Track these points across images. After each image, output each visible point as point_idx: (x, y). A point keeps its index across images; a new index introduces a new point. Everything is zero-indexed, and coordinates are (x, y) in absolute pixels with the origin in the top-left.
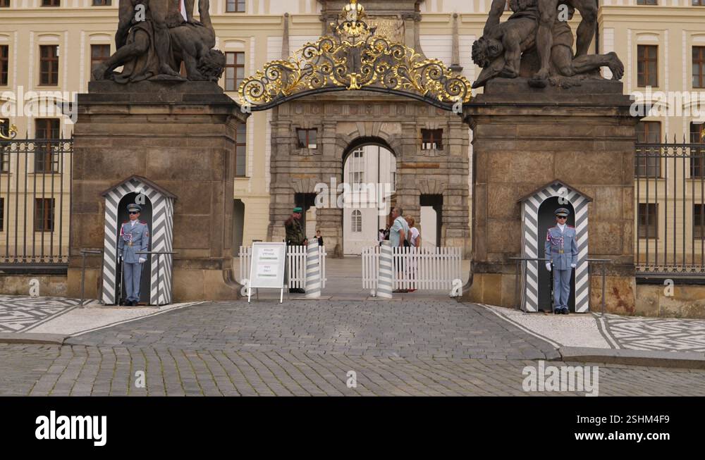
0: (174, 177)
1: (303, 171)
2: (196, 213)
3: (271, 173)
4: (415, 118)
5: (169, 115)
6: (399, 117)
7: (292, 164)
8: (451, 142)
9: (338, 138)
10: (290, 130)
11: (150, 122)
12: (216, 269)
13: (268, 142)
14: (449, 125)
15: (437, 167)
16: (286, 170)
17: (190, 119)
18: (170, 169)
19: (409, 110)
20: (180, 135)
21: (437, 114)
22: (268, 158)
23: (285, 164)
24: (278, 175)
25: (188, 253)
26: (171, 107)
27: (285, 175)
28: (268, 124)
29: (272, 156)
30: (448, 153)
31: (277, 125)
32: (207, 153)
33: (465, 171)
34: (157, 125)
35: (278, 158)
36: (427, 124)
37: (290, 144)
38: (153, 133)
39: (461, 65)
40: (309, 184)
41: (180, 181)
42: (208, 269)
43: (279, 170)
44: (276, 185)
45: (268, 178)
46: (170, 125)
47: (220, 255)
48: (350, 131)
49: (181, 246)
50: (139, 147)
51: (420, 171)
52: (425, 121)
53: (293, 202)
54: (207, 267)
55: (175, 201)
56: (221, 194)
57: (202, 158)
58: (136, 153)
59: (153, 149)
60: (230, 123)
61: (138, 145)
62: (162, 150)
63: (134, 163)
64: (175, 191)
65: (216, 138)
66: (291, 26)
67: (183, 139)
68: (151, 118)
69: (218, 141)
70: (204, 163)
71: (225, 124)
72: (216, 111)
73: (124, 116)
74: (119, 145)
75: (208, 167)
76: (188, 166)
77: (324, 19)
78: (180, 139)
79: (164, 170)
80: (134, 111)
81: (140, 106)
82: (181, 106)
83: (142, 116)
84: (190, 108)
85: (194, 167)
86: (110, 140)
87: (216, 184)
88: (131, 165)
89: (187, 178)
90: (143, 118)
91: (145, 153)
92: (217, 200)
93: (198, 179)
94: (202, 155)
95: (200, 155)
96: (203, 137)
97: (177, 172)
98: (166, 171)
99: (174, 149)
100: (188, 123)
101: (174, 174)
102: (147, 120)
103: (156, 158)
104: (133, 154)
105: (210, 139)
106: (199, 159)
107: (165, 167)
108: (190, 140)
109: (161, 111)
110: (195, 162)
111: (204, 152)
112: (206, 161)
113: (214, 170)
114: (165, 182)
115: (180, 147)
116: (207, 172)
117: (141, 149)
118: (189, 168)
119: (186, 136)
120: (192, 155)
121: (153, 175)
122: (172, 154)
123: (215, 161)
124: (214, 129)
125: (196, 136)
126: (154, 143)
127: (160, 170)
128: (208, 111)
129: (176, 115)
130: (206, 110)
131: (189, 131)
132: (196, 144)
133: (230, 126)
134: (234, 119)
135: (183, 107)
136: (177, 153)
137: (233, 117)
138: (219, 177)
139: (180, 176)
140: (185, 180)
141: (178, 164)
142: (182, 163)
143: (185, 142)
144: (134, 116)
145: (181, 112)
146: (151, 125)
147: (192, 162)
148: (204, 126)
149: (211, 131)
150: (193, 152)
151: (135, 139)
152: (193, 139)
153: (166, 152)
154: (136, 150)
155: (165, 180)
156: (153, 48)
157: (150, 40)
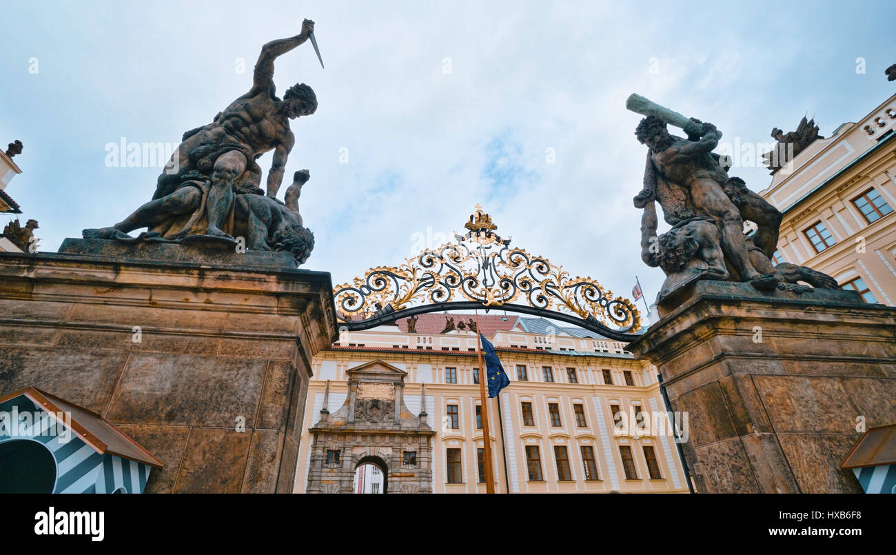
0: (171, 417)
1: (329, 479)
3: (309, 480)
4: (400, 444)
5: (195, 290)
6: (391, 444)
7: (323, 474)
8: (422, 459)
9: (353, 457)
10: (324, 451)
11: (153, 304)
13: (309, 459)
14: (420, 449)
15: (413, 476)
16: (318, 478)
17: (237, 301)
18: (168, 400)
19: (397, 440)
20: (208, 331)
21: (413, 442)
22: (307, 470)
23: (318, 474)
24: (313, 482)
26: (202, 274)
27: (317, 482)
28: (310, 447)
29: (310, 469)
30: (420, 467)
31: (316, 447)
32: (255, 369)
33: (430, 479)
34: (167, 311)
35: (313, 469)
36: (407, 448)
37: (322, 460)
38: (153, 325)
39: (427, 413)
40: (332, 488)
41: (182, 427)
43: (315, 478)
44: (310, 489)
45: (306, 484)
46: (194, 313)
48: (360, 452)
50: (113, 351)
51: (403, 479)
52: (406, 446)
55: (157, 475)
56: (272, 461)
57: (244, 377)
58: (104, 361)
59: (144, 355)
60: (308, 327)
61: (114, 346)
62: (162, 359)
63: (91, 381)
64: (164, 451)
65: (280, 341)
66: (330, 387)
67: (212, 339)
68: (159, 297)
69: (282, 347)
70: (246, 389)
71: (301, 318)
72: (289, 287)
73: (105, 289)
74: (69, 344)
75: (252, 396)
76: (209, 395)
77: (350, 384)
78: (207, 338)
79: (153, 401)
80: (126, 277)
81: (140, 269)
82: (223, 273)
83: (142, 290)
84: (240, 279)
85: (222, 395)
86: (59, 334)
87: (265, 435)
88: (80, 385)
89: (201, 420)
90: (143, 296)
91: (123, 363)
92: (260, 475)
93: (226, 422)
94: (245, 373)
95: (241, 372)
96: (253, 338)
97: (180, 406)
98: (157, 403)
99: (187, 359)
100: (230, 312)
101: (172, 410)
102: (150, 300)
103: (144, 375)
104: (95, 364)
105: (268, 342)
106: (237, 380)
107: (157, 393)
108: (227, 343)
109: (180, 280)
110: (226, 387)
111: (250, 365)
112: (251, 384)
113: (265, 404)
114: (145, 427)
115: (202, 355)
116: (249, 409)
117: (117, 355)
118: (211, 398)
119: (221, 334)
120: (224, 370)
121: (123, 410)
122: (182, 368)
123: (271, 385)
124: (279, 325)
125: (240, 335)
126: (151, 344)
127: (144, 399)
128: (274, 287)
129: (209, 291)
130: (270, 284)
131: (229, 325)
132: (237, 351)
133: (308, 335)
134: (317, 324)
135: (227, 276)
136: (193, 365)
137: (317, 315)
138: (274, 421)
139: (186, 415)
140: (194, 423)
141: (189, 388)
142: (198, 386)
143: (215, 346)
144: (125, 290)
145: (220, 285)
146: (156, 313)
147: (220, 386)
148: (260, 320)
149: (273, 328)
150: (228, 366)
151: (112, 334)
152: (233, 341)
153: (169, 364)
154: (104, 355)
155: (147, 423)
156: (202, 209)
157: (201, 197)
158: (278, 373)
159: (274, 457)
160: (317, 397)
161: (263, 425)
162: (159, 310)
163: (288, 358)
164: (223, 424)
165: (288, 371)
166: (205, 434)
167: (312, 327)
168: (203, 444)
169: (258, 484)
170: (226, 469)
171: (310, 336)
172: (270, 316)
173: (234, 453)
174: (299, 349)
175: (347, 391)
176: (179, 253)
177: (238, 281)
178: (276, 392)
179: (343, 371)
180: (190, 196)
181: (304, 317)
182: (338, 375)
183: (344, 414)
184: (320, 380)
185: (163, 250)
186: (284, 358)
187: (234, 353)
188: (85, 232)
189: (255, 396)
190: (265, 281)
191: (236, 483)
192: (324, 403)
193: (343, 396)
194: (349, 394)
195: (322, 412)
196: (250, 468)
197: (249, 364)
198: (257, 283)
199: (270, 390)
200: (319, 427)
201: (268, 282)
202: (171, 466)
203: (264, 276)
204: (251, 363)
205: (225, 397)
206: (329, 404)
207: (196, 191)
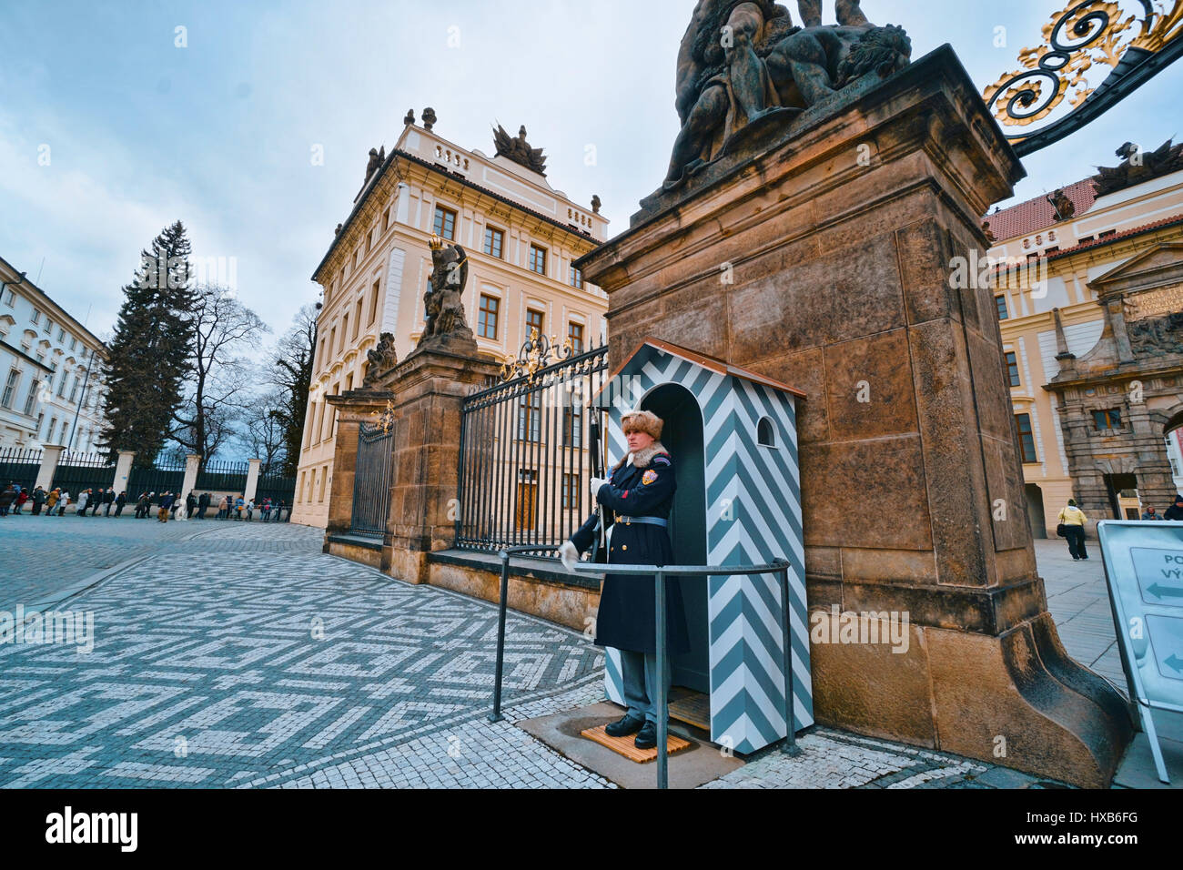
0: (794, 343)
1: (1108, 451)
2: (870, 431)
3: (1068, 457)
5: (761, 192)
7: (1094, 446)
9: (1154, 414)
10: (1084, 413)
11: (727, 234)
12: (972, 629)
13: (1058, 428)
16: (1086, 452)
17: (818, 177)
18: (784, 326)
20: (798, 232)
23: (1084, 446)
24: (1077, 458)
25: (860, 563)
26: (760, 167)
27: (1086, 457)
28: (1054, 412)
31: (1065, 410)
32: (879, 251)
34: (744, 234)
35: (1073, 441)
37: (1086, 427)
38: (736, 255)
40: (1121, 464)
41: (812, 350)
42: (937, 625)
44: (1077, 467)
45: (1065, 462)
46: (773, 221)
47: (982, 578)
48: (1169, 406)
49: (831, 538)
50: (711, 298)
53: (1103, 483)
54: (930, 617)
55: (804, 407)
56: (951, 360)
57: (867, 267)
58: (708, 311)
59: (740, 290)
60: (948, 164)
61: (710, 294)
62: (761, 285)
63: (704, 334)
64: (802, 380)
65: (903, 197)
66: (1063, 318)
67: (807, 240)
68: (729, 222)
69: (910, 205)
70: (875, 281)
71: (926, 151)
72: (883, 112)
73: (678, 242)
74: (676, 307)
75: (889, 286)
76: (829, 304)
77: (1103, 302)
78: (801, 242)
79: (769, 333)
80: (689, 217)
81: (696, 202)
82: (784, 151)
83: (709, 225)
84: (809, 144)
85: (846, 300)
86: (662, 301)
87: (927, 330)
88: (698, 340)
89: (831, 336)
90: (713, 230)
91: (724, 305)
92: (939, 382)
93: (864, 329)
94: (866, 261)
95: (860, 262)
96: (859, 213)
97: (801, 329)
98: (774, 333)
99: (787, 274)
100: (816, 196)
101: (792, 335)
102: (722, 230)
103: (749, 309)
104: (701, 316)
105: (885, 208)
106: (859, 275)
107: (771, 323)
108: (827, 236)
109: (740, 189)
110: (847, 288)
111: (870, 249)
112: (881, 272)
113: (912, 290)
114: (772, 361)
115: (803, 262)
116: (890, 303)
117: (716, 300)
118: (833, 308)
119: (815, 229)
120: (837, 269)
121: (744, 351)
122: (785, 287)
123: (912, 263)
124: (893, 178)
125: (840, 217)
126: (743, 276)
127: (759, 334)
128: (860, 126)
129: (777, 184)
130: (852, 127)
131: (822, 213)
132: (844, 239)
133: (954, 179)
134: (964, 155)
135: (790, 151)
136: (797, 279)
137: (958, 137)
138: (935, 308)
139: (811, 336)
140: (824, 342)
141: (803, 304)
142: (813, 300)
143: (814, 246)
144: (694, 233)
145: (786, 168)
146: (733, 242)
147: (839, 290)
148: (861, 185)
149: (885, 187)
150: (840, 262)
151: (703, 282)
152: (834, 229)
153: (770, 288)
154: (706, 305)
155: (773, 356)
156: (733, 103)
157: (725, 92)
158: (916, 242)
159: (952, 354)
160: (1040, 339)
161: (919, 317)
162: (736, 237)
163: (925, 216)
164: (861, 333)
165: (933, 232)
166: (842, 350)
167: (955, 164)
168: (844, 361)
169: (940, 393)
170: (886, 385)
171: (959, 181)
172: (873, 173)
173: (889, 363)
174: (941, 199)
175: (1101, 316)
176: (728, 164)
177: (807, 150)
178: (923, 268)
179: (1079, 287)
180: (713, 97)
181: (931, 147)
182: (1072, 296)
183: (1108, 351)
184: (1037, 313)
185: (712, 174)
186: (919, 217)
187: (842, 243)
188: (642, 203)
189: (892, 284)
190: (844, 127)
191: (905, 397)
192: (1059, 344)
193: (1097, 325)
194: (1108, 319)
195: (1058, 358)
196: (918, 376)
197: (868, 248)
198: (833, 136)
199: (914, 269)
200: (1061, 380)
201: (848, 126)
202: (816, 394)
203: (839, 120)
204: (871, 245)
205: (850, 301)
206: (1068, 344)
207: (717, 89)
